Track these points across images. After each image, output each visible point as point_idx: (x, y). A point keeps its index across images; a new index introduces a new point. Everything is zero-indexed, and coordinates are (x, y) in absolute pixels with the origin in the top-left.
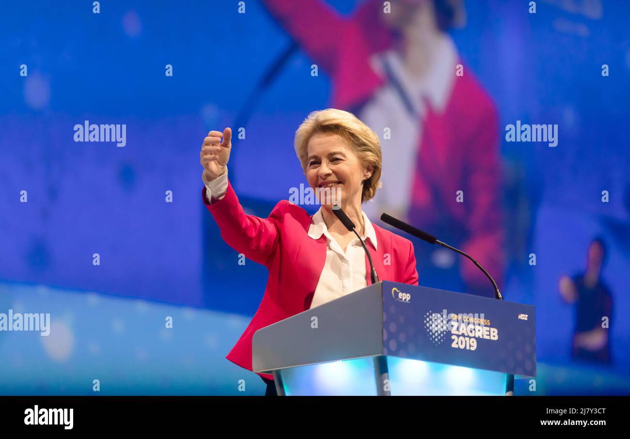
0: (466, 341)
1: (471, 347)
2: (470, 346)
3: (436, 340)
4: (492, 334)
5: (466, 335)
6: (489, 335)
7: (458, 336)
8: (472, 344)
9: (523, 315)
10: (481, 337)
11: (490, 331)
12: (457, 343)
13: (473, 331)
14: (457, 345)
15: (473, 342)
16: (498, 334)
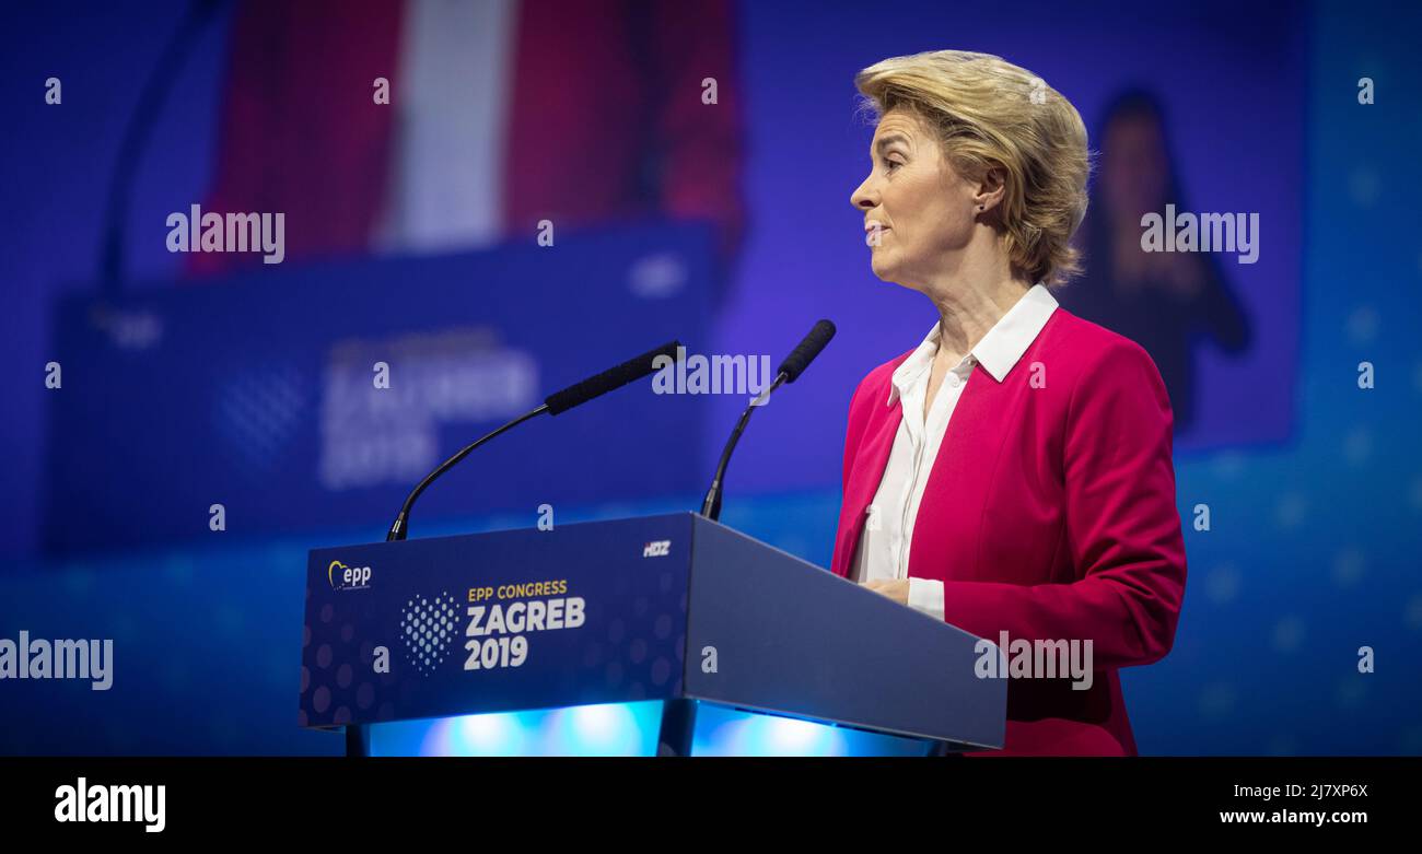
0: (500, 648)
1: (513, 660)
2: (511, 656)
3: (427, 662)
4: (570, 612)
5: (503, 631)
6: (563, 618)
7: (482, 639)
8: (515, 651)
9: (658, 544)
10: (541, 627)
11: (564, 609)
12: (479, 659)
13: (522, 619)
14: (478, 663)
15: (519, 646)
16: (585, 611)
